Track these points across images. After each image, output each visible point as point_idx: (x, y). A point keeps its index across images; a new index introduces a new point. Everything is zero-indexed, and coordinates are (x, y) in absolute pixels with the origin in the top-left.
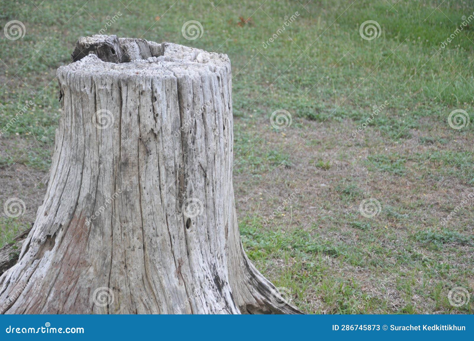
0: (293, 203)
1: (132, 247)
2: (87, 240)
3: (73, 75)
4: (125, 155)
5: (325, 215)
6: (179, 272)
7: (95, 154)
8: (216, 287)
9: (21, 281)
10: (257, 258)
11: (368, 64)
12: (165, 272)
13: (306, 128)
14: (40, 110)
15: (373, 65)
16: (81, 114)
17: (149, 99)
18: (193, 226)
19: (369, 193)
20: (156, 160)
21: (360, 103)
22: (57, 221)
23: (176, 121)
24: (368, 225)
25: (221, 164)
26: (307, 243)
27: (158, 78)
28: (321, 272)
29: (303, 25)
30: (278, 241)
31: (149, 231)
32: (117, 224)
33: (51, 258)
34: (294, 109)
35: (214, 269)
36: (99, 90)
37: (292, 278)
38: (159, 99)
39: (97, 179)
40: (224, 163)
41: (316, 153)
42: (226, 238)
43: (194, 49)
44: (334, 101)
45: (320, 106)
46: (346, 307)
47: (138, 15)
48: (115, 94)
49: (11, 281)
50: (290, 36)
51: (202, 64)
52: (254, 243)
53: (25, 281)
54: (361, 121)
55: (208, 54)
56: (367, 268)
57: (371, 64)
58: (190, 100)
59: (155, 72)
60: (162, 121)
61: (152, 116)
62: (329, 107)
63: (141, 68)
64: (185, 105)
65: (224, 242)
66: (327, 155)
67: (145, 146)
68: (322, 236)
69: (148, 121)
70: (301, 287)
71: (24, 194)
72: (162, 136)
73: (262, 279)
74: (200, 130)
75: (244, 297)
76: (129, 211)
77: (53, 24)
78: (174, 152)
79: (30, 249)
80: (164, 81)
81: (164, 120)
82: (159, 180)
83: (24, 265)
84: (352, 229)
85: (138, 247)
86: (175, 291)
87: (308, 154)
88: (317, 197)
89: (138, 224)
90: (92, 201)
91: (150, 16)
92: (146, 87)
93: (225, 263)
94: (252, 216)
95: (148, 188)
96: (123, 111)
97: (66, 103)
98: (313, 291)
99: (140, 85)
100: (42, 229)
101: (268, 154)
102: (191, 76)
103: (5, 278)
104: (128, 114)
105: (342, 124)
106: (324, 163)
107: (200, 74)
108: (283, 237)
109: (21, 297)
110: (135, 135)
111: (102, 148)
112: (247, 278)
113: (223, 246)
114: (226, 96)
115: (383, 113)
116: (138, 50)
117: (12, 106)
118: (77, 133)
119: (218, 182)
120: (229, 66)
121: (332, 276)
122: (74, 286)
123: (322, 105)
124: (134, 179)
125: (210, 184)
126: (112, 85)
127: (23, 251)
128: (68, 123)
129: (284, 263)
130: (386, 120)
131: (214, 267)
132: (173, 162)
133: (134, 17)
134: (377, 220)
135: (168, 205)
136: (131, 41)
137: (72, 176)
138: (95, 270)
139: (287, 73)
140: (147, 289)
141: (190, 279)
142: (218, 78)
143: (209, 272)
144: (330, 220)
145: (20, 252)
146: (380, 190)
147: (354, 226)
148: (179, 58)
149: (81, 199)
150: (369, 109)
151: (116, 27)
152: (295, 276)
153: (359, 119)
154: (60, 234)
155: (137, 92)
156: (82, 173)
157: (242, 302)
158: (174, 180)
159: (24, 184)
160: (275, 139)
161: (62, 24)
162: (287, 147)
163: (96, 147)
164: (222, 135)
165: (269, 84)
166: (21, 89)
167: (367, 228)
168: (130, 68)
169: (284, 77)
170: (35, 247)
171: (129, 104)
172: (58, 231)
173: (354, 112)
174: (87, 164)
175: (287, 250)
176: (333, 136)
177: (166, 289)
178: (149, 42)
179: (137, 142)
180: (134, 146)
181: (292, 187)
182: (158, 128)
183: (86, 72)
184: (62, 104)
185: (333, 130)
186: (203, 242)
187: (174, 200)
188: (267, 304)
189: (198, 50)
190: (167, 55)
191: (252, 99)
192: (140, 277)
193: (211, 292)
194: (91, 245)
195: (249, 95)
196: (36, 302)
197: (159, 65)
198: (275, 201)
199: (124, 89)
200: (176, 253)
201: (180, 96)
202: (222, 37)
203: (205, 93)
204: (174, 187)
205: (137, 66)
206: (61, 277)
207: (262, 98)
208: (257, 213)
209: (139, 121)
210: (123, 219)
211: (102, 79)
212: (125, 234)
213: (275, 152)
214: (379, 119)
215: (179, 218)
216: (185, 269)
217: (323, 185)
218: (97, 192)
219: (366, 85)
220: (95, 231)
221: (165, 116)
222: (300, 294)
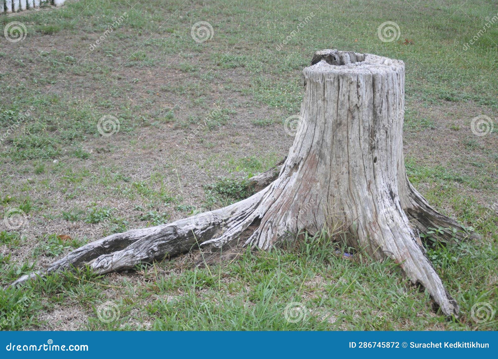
0: (435, 150)
1: (342, 172)
2: (316, 167)
3: (312, 73)
4: (340, 119)
5: (456, 158)
6: (369, 188)
7: (323, 118)
8: (390, 197)
9: (280, 188)
10: (413, 181)
11: (485, 67)
12: (360, 187)
13: (445, 105)
14: (289, 93)
15: (488, 68)
16: (316, 95)
17: (355, 87)
18: (378, 161)
19: (483, 145)
20: (358, 123)
21: (479, 91)
22: (300, 155)
23: (371, 99)
24: (483, 165)
25: (397, 126)
26: (444, 174)
27: (361, 74)
28: (453, 191)
29: (444, 44)
30: (426, 172)
31: (352, 163)
32: (334, 159)
33: (296, 176)
34: (438, 94)
35: (390, 187)
36: (327, 81)
37: (434, 194)
38: (361, 86)
39: (323, 132)
40: (398, 125)
41: (450, 120)
42: (398, 169)
43: (383, 58)
44: (463, 90)
45: (453, 92)
46: (467, 212)
47: (345, 39)
48: (336, 84)
49: (275, 188)
50: (436, 50)
51: (387, 66)
52: (411, 173)
53: (282, 189)
54: (480, 102)
55: (391, 60)
56: (481, 190)
57: (487, 67)
58: (380, 87)
59: (359, 70)
60: (362, 99)
61: (357, 97)
62: (459, 93)
63: (351, 68)
64: (377, 90)
65: (396, 172)
66: (457, 122)
67: (352, 114)
68: (453, 170)
69: (354, 99)
70: (440, 200)
71: (279, 140)
72: (362, 108)
73: (417, 194)
74: (385, 105)
75: (406, 204)
76: (341, 151)
77: (297, 45)
78: (368, 118)
79: (285, 171)
80: (365, 76)
81: (364, 99)
82: (359, 134)
83: (282, 179)
84: (472, 167)
85: (345, 172)
86: (366, 199)
87: (446, 121)
88: (451, 147)
89: (346, 159)
90: (320, 145)
91: (352, 39)
92: (354, 79)
93: (396, 184)
94: (410, 157)
95: (352, 138)
96: (340, 93)
97: (307, 89)
98: (447, 202)
99: (351, 79)
100: (292, 160)
101: (421, 121)
102: (381, 73)
103: (272, 186)
104: (343, 95)
105: (467, 103)
106: (456, 127)
107: (386, 72)
108: (429, 170)
109: (280, 197)
110: (347, 108)
111: (327, 114)
112: (409, 193)
113: (396, 174)
114: (401, 85)
115: (494, 97)
116: (349, 58)
117: (273, 91)
118: (313, 106)
119: (394, 136)
120: (404, 67)
121: (459, 194)
122: (308, 193)
123: (455, 92)
124: (345, 133)
125: (390, 137)
126: (334, 78)
127: (281, 172)
128: (308, 100)
129: (429, 185)
130: (496, 101)
131: (389, 186)
132: (368, 123)
133: (342, 40)
134: (489, 162)
135: (364, 149)
136: (345, 53)
137: (309, 131)
138: (321, 184)
139: (434, 72)
140: (350, 197)
141: (375, 192)
142: (397, 74)
143: (387, 189)
144: (458, 161)
145: (280, 172)
146: (491, 144)
147: (474, 165)
148: (374, 62)
149: (314, 143)
150: (484, 95)
151: (332, 46)
152: (436, 193)
153: (478, 101)
154: (302, 163)
155: (349, 83)
156: (315, 129)
157: (405, 207)
158: (368, 134)
159: (280, 135)
160: (425, 112)
161: (302, 44)
162: (433, 117)
163: (323, 114)
164: (398, 108)
165: (422, 79)
166: (279, 81)
167: (481, 166)
168: (345, 68)
169: (432, 74)
170: (288, 170)
171: (344, 89)
172: (301, 161)
173: (475, 96)
174: (318, 124)
175: (432, 178)
176: (461, 111)
177: (361, 197)
178: (356, 54)
179: (347, 112)
180: (346, 114)
181: (435, 141)
182: (360, 103)
183: (320, 71)
184: (305, 89)
185: (462, 107)
186: (384, 171)
187: (368, 146)
188: (420, 209)
189: (385, 58)
190: (366, 61)
191: (412, 88)
192: (346, 189)
193: (387, 200)
194: (318, 170)
195: (410, 86)
196: (288, 200)
197: (362, 67)
198: (424, 149)
199: (341, 80)
200: (368, 176)
201: (373, 85)
202: (394, 51)
203: (389, 83)
204: (368, 138)
205: (349, 67)
206: (302, 187)
207: (417, 87)
208: (413, 155)
209: (349, 99)
210: (338, 156)
211: (329, 75)
212: (338, 165)
213: (425, 120)
214: (492, 100)
215: (370, 156)
216: (372, 187)
217: (455, 140)
218: (323, 140)
219: (483, 80)
220: (321, 162)
221: (364, 97)
222: (439, 204)
